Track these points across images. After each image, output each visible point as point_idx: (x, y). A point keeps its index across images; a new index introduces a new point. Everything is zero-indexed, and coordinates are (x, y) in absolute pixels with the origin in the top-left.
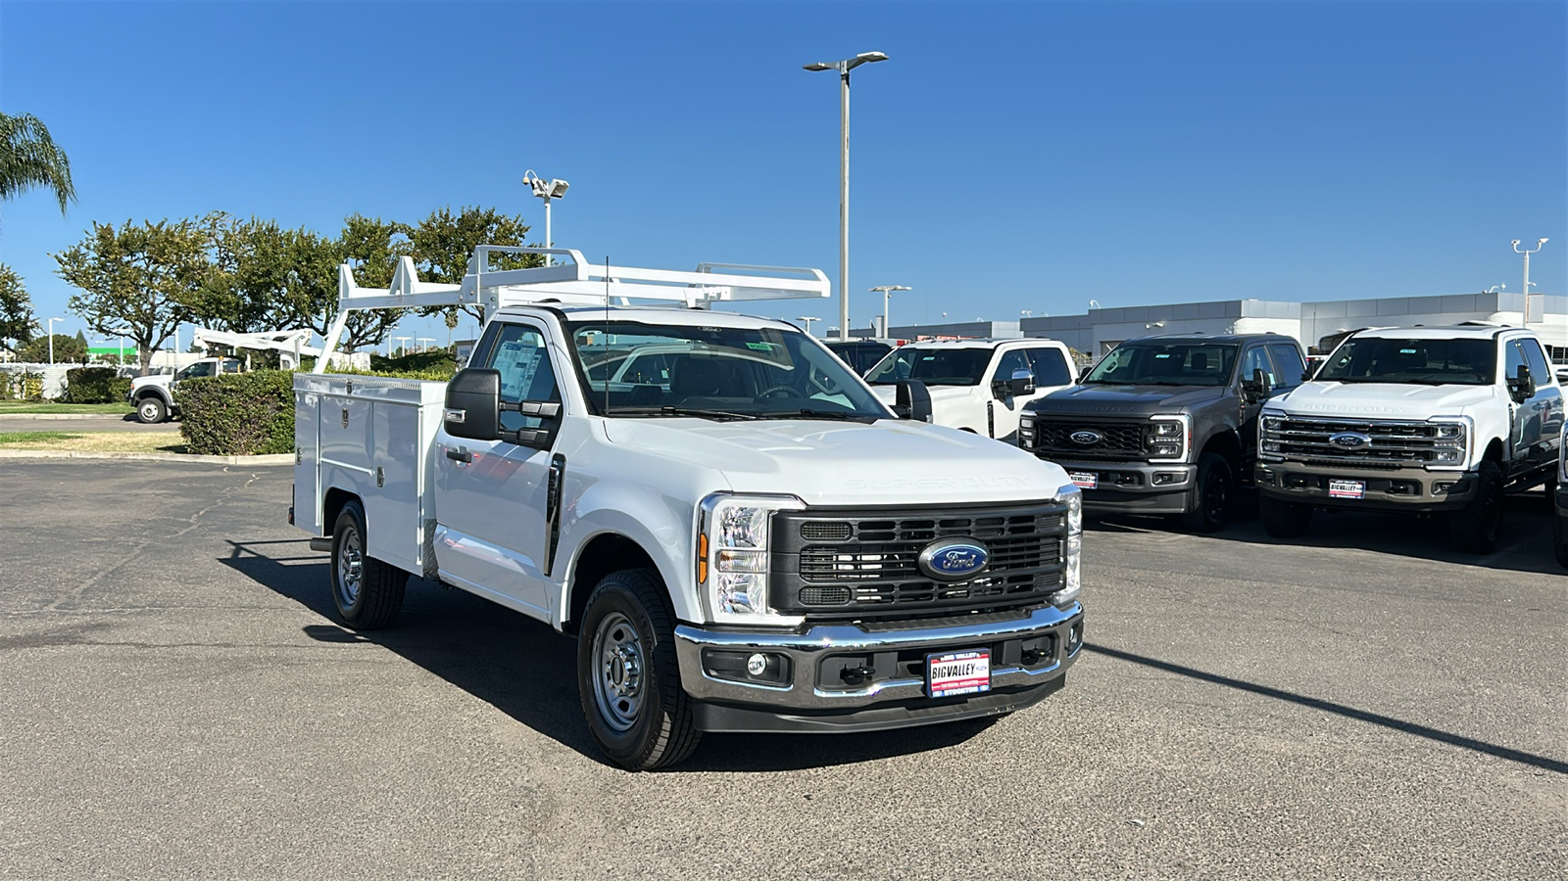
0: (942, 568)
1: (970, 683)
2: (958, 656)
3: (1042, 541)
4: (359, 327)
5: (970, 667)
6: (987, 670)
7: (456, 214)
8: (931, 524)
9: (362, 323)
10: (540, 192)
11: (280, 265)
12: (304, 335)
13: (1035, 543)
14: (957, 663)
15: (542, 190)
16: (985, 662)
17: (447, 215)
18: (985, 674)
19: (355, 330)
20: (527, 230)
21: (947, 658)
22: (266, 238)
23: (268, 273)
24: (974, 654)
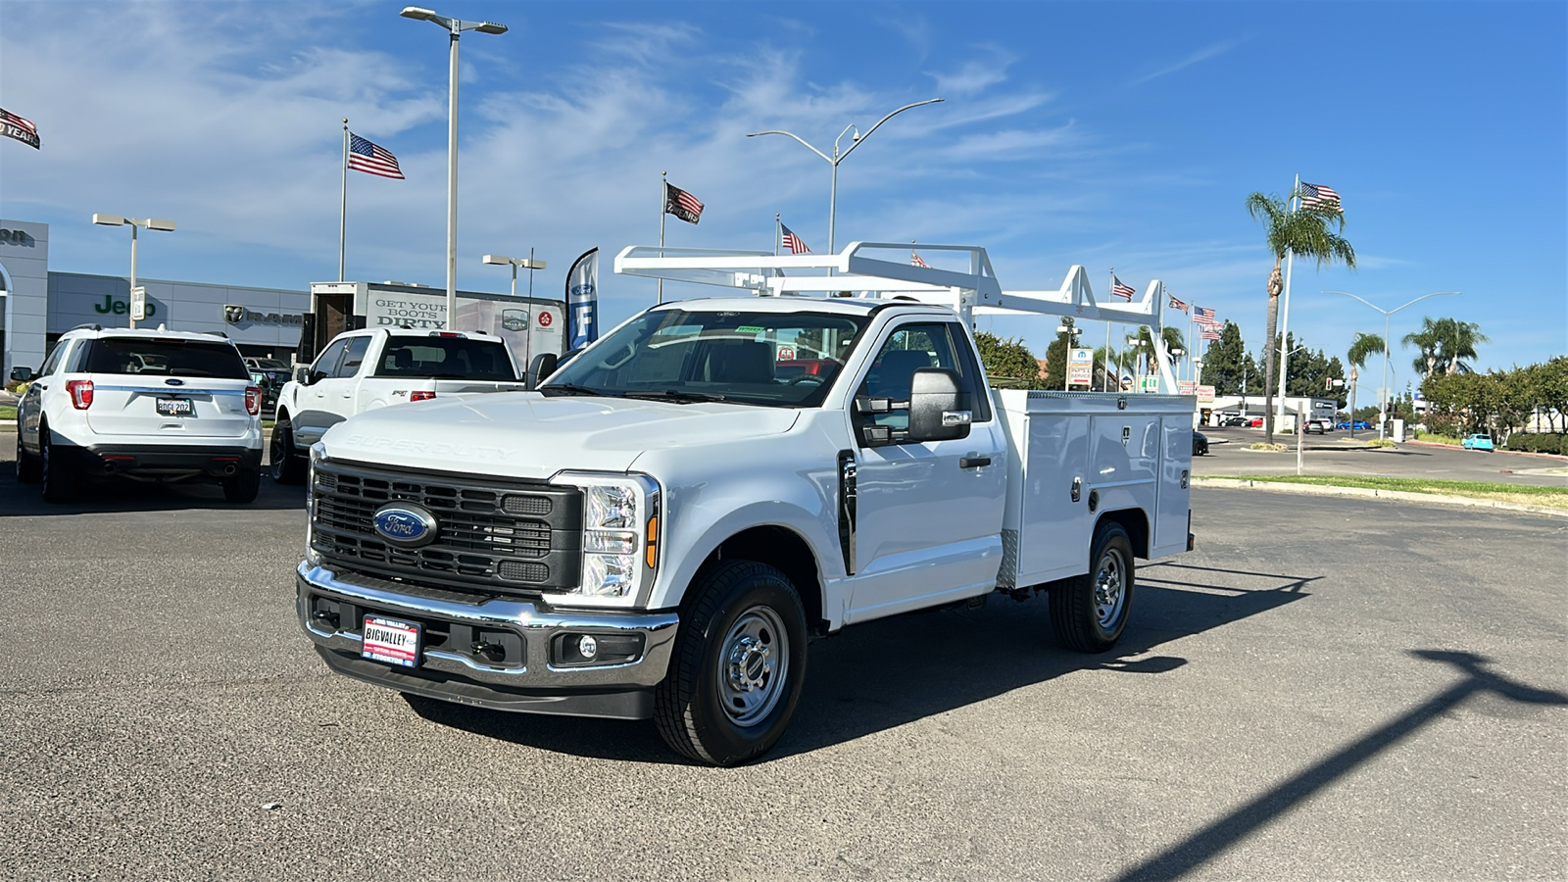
0: (385, 530)
1: (397, 654)
2: (390, 623)
3: (518, 525)
5: (400, 637)
6: (415, 646)
8: (385, 485)
14: (390, 630)
16: (412, 637)
18: (412, 649)
21: (378, 621)
24: (404, 626)
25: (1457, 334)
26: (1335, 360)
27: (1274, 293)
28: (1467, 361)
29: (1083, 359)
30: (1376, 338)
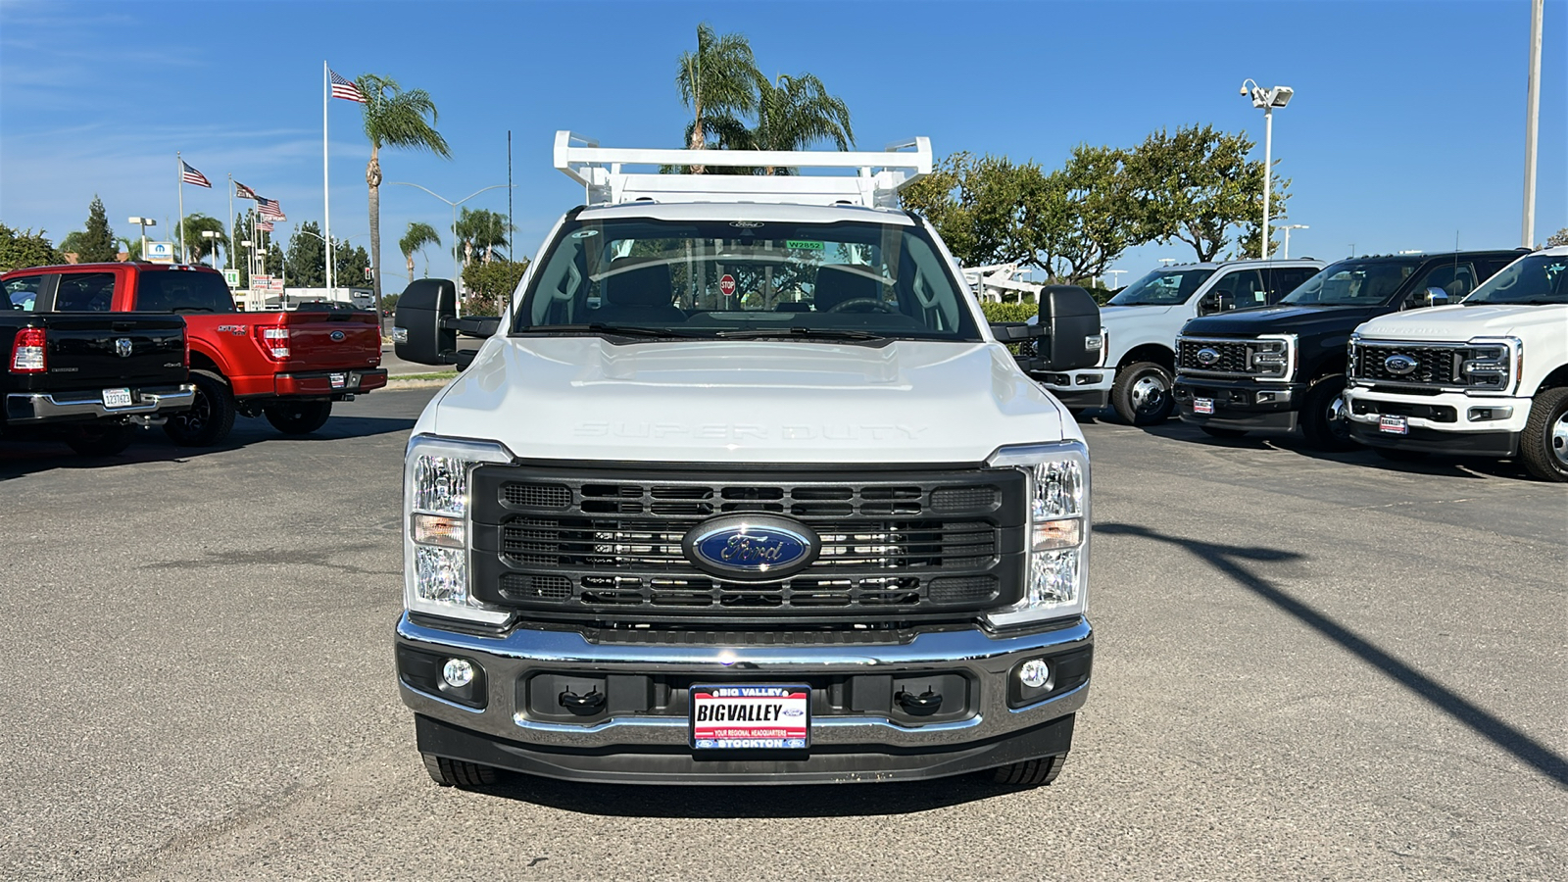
0: (720, 559)
1: (773, 733)
2: (745, 692)
3: (947, 527)
4: (1082, 259)
5: (771, 709)
6: (804, 716)
7: (1171, 135)
9: (1084, 256)
10: (1261, 103)
11: (1004, 201)
12: (1009, 269)
13: (936, 531)
14: (748, 703)
15: (1262, 100)
16: (801, 704)
17: (1163, 137)
18: (801, 722)
19: (1078, 262)
20: (1251, 146)
21: (722, 692)
22: (1000, 174)
23: (994, 210)
24: (778, 692)
25: (491, 225)
26: (361, 250)
27: (374, 183)
28: (499, 249)
29: (162, 253)
30: (426, 227)
